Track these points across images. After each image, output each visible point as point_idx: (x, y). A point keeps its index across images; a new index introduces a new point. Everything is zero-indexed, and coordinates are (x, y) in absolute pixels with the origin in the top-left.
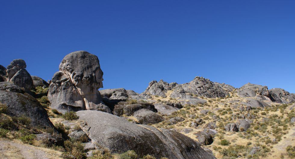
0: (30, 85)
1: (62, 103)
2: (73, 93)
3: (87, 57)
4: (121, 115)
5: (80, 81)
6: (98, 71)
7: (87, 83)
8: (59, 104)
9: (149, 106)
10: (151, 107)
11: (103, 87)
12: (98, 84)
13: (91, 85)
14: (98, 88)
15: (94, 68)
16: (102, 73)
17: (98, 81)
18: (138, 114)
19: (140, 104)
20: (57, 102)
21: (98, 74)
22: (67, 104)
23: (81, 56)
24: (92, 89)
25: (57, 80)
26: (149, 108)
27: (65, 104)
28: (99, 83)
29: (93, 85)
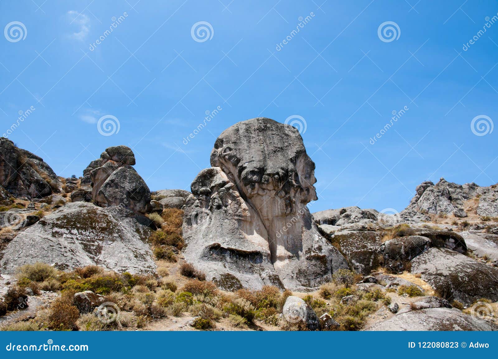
0: (142, 202)
1: (212, 243)
2: (239, 216)
3: (272, 130)
4: (372, 268)
5: (257, 185)
6: (303, 160)
7: (276, 188)
8: (204, 247)
9: (452, 240)
10: (455, 243)
11: (317, 199)
12: (306, 192)
13: (287, 193)
14: (305, 202)
15: (291, 154)
16: (312, 166)
17: (303, 185)
18: (423, 266)
19: (422, 235)
20: (201, 241)
21: (301, 167)
22: (225, 246)
23: (256, 127)
24: (289, 204)
25: (202, 186)
26: (451, 244)
27: (219, 246)
28: (308, 190)
29: (292, 194)
